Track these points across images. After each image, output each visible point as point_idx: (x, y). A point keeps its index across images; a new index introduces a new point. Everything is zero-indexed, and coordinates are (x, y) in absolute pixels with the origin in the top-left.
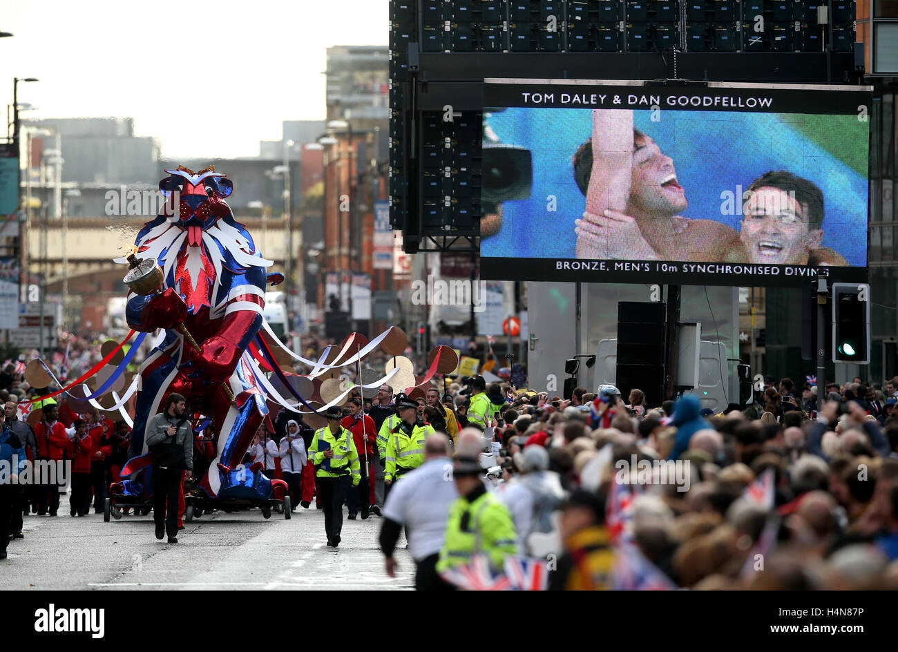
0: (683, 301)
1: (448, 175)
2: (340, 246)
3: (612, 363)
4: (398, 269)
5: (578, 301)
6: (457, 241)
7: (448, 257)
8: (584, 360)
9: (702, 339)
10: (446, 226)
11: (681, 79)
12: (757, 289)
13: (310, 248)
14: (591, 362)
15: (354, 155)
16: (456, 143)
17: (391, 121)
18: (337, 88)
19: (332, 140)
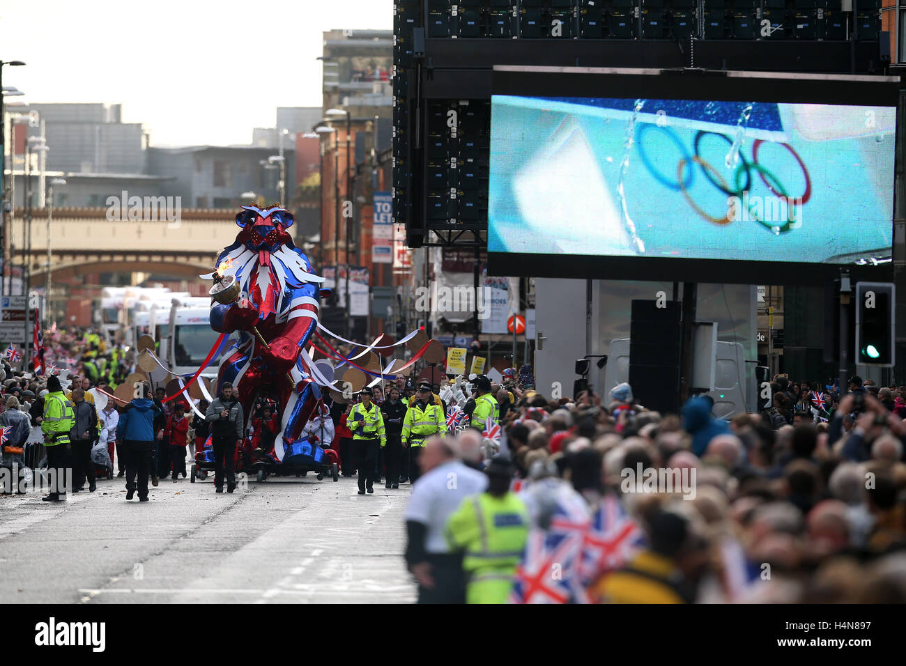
0: (699, 299)
1: (454, 166)
2: (337, 239)
3: (625, 363)
4: (397, 264)
5: (589, 298)
6: (462, 235)
7: (450, 251)
8: (594, 361)
9: (719, 339)
10: (452, 220)
11: (698, 68)
12: (774, 288)
13: (304, 241)
14: (603, 362)
15: (352, 145)
16: (463, 133)
17: (395, 109)
18: (335, 74)
19: (329, 129)
